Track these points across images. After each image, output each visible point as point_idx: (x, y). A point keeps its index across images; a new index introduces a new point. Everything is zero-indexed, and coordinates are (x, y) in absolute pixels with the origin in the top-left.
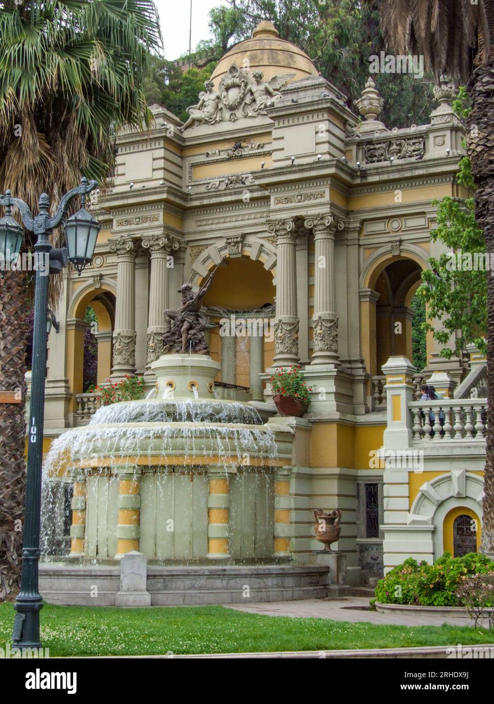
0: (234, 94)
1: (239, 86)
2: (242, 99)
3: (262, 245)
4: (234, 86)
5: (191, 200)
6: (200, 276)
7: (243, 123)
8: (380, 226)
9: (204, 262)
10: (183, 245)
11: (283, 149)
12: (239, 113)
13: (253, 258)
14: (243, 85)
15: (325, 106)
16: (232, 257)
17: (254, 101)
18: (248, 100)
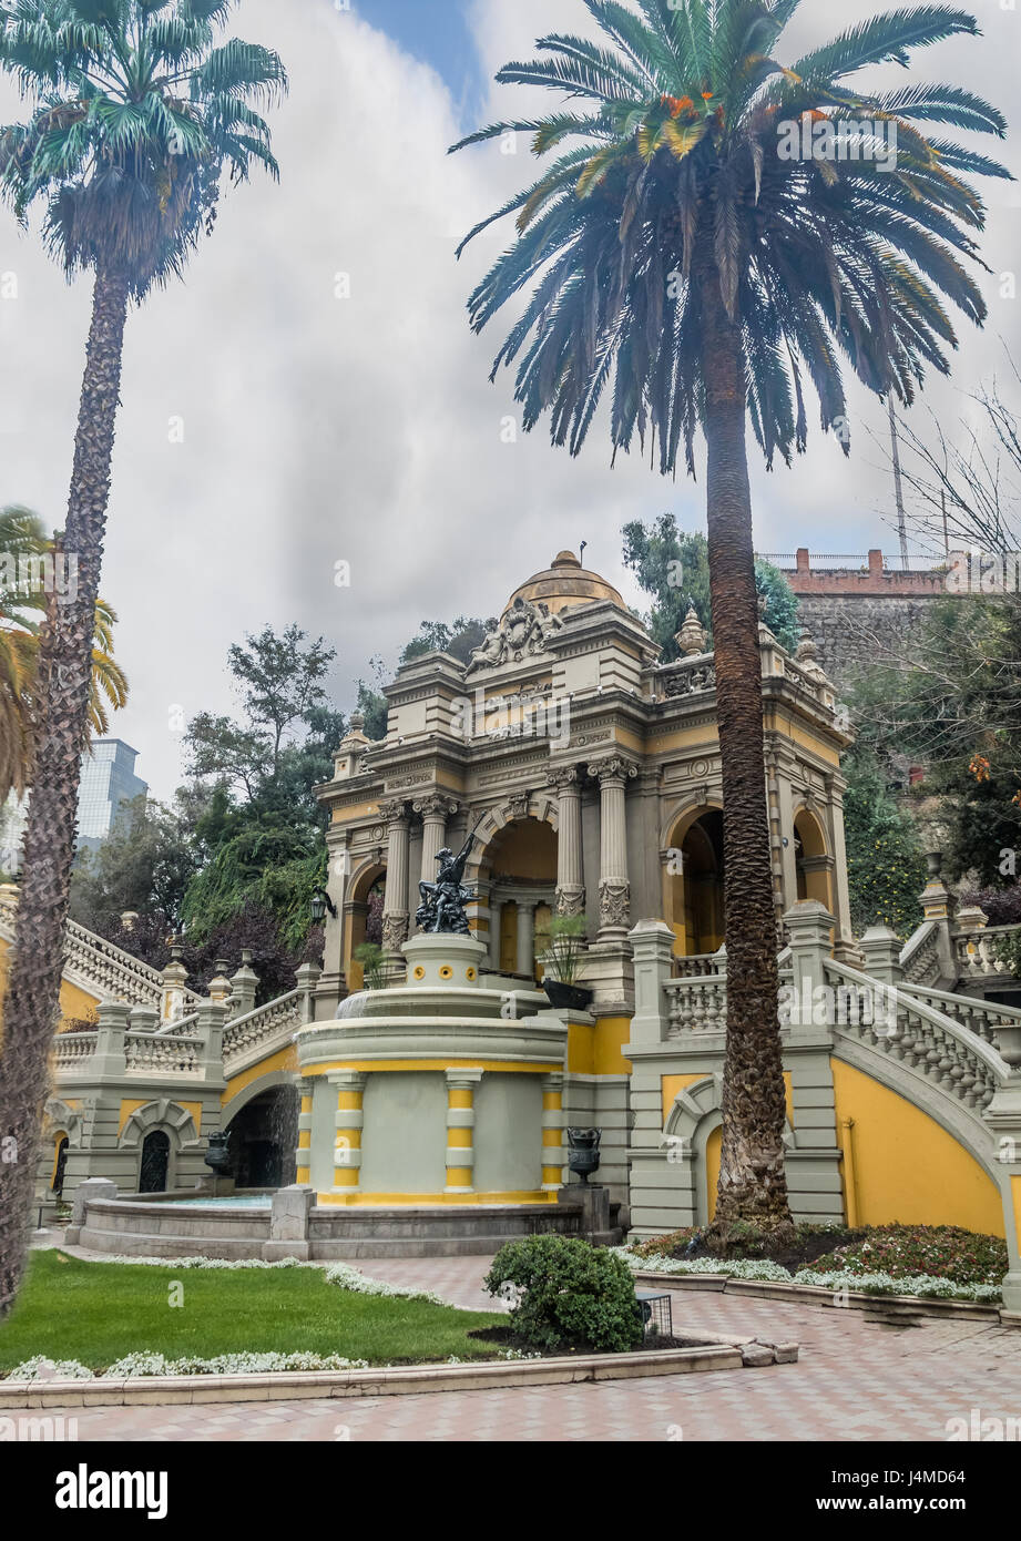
0: (520, 630)
1: (524, 621)
2: (527, 635)
3: (550, 803)
4: (523, 621)
5: (472, 754)
6: (483, 843)
7: (528, 662)
8: (683, 772)
9: (487, 827)
10: (464, 808)
11: (564, 685)
12: (525, 651)
13: (540, 818)
14: (528, 620)
15: (609, 630)
16: (517, 818)
17: (541, 636)
18: (534, 636)
